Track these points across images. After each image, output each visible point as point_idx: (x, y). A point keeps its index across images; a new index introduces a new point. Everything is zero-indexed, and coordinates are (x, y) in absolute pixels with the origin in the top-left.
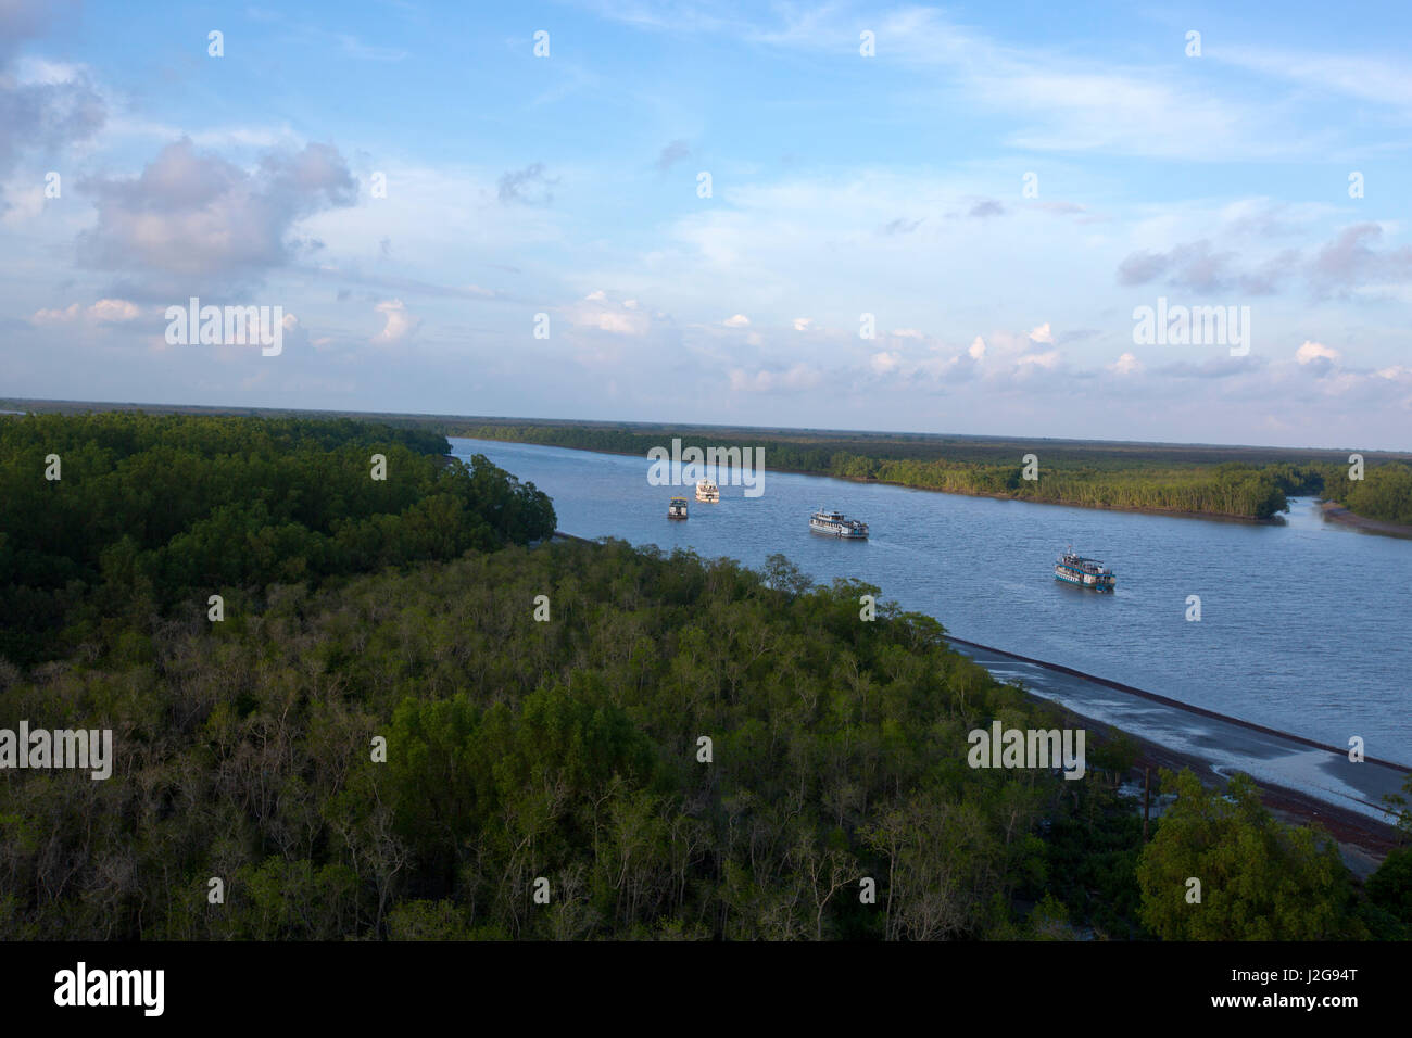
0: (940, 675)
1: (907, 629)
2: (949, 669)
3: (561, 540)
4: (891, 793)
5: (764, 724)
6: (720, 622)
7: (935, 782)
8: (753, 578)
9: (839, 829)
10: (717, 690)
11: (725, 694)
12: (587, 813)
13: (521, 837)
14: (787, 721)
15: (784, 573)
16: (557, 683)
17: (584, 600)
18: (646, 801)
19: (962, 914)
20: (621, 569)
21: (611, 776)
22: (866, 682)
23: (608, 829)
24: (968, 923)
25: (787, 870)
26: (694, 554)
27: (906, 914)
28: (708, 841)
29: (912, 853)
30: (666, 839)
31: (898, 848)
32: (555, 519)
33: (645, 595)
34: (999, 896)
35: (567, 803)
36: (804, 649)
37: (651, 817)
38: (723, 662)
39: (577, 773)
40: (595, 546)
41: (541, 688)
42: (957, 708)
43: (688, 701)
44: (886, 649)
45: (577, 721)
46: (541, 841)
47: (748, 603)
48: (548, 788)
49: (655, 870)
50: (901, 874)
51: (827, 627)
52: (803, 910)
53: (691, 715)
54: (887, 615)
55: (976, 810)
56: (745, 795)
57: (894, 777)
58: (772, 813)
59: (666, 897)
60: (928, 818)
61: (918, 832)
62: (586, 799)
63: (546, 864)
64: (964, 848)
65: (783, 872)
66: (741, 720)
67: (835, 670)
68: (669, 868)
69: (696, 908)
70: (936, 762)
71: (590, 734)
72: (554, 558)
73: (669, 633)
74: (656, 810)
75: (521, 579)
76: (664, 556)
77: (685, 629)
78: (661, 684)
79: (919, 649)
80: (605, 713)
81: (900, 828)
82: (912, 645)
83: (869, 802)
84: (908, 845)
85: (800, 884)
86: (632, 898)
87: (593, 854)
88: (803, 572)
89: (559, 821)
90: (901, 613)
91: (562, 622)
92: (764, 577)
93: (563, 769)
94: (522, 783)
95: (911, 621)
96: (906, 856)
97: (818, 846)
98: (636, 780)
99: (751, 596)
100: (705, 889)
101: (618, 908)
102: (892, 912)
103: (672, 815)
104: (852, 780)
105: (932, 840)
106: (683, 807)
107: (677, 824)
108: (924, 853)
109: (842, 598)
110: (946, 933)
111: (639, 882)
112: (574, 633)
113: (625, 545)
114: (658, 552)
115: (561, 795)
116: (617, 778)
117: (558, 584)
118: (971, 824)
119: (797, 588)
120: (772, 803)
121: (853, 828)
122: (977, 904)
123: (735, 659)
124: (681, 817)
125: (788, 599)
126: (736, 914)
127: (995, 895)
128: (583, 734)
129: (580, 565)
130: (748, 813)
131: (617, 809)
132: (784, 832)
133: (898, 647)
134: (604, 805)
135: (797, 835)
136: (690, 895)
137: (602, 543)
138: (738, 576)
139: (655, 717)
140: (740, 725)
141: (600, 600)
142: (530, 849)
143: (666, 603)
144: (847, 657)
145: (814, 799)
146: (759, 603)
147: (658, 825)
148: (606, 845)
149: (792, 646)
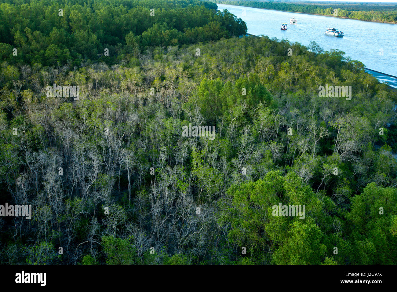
0: (361, 79)
1: (352, 65)
2: (364, 78)
3: (249, 36)
4: (341, 113)
5: (304, 91)
6: (294, 61)
7: (355, 110)
8: (305, 48)
9: (324, 121)
10: (291, 81)
11: (294, 82)
12: (252, 112)
13: (234, 117)
14: (311, 91)
15: (315, 47)
16: (245, 76)
17: (254, 53)
18: (268, 110)
19: (358, 147)
20: (265, 45)
21: (259, 103)
22: (337, 80)
23: (257, 117)
24: (359, 150)
25: (307, 131)
26: (288, 41)
27: (341, 146)
28: (285, 122)
29: (345, 129)
30: (273, 121)
31: (341, 128)
32: (247, 29)
33: (272, 53)
34: (371, 143)
35: (247, 109)
36: (319, 70)
37: (270, 115)
38: (294, 73)
39: (250, 101)
40: (258, 38)
41: (241, 77)
42: (365, 89)
43: (282, 84)
44: (345, 71)
45: (250, 87)
46: (239, 119)
47: (303, 56)
48: (242, 105)
49: (270, 129)
50: (341, 135)
51: (327, 64)
52: (311, 142)
53: (283, 88)
54: (346, 61)
55: (367, 119)
56: (297, 111)
57: (342, 108)
58: (304, 116)
59: (272, 136)
60: (351, 121)
61: (347, 124)
62: (252, 109)
63: (240, 125)
64: (362, 130)
65: (306, 132)
66: (297, 90)
67: (328, 77)
68: (274, 128)
69: (280, 139)
70: (356, 105)
71: (254, 91)
72: (246, 41)
73: (278, 64)
74: (271, 113)
75: (236, 47)
76: (278, 41)
77: (283, 63)
78: (275, 78)
79: (356, 71)
80: (259, 86)
81: (342, 123)
82: (353, 70)
83: (334, 115)
84: (344, 127)
85: (311, 135)
86: (263, 135)
87: (253, 123)
88: (321, 47)
89: (244, 114)
90: (351, 60)
91: (247, 60)
92: (309, 48)
93: (246, 100)
94: (234, 103)
95: (354, 63)
96: (343, 130)
97: (317, 126)
98: (266, 104)
99: (304, 54)
100: (283, 135)
101: (259, 138)
102: (337, 145)
103: (276, 114)
104: (329, 108)
105: (352, 127)
106: (279, 112)
107: (277, 117)
108: (349, 130)
109: (333, 55)
110: (352, 152)
111: (265, 131)
112: (251, 63)
113: (267, 37)
114: (277, 40)
115: (245, 107)
116: (261, 104)
117: (247, 48)
118: (364, 123)
119: (319, 52)
120: (305, 113)
121: (328, 122)
122: (363, 145)
123: (297, 72)
124: (278, 115)
125: (315, 55)
126: (291, 142)
127: (369, 143)
128: (252, 91)
129: (253, 43)
130: (297, 115)
131: (260, 112)
132: (307, 121)
133: (349, 71)
134: (257, 110)
135: (311, 122)
136: (279, 136)
137: (260, 37)
138: (301, 47)
139: (273, 87)
140: (297, 91)
141: (259, 53)
142: (236, 120)
143: (278, 55)
144: (332, 73)
145: (317, 113)
146: (306, 56)
147: (272, 117)
148: (256, 121)
149: (315, 69)
